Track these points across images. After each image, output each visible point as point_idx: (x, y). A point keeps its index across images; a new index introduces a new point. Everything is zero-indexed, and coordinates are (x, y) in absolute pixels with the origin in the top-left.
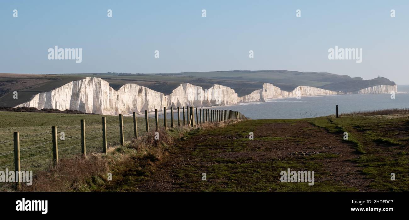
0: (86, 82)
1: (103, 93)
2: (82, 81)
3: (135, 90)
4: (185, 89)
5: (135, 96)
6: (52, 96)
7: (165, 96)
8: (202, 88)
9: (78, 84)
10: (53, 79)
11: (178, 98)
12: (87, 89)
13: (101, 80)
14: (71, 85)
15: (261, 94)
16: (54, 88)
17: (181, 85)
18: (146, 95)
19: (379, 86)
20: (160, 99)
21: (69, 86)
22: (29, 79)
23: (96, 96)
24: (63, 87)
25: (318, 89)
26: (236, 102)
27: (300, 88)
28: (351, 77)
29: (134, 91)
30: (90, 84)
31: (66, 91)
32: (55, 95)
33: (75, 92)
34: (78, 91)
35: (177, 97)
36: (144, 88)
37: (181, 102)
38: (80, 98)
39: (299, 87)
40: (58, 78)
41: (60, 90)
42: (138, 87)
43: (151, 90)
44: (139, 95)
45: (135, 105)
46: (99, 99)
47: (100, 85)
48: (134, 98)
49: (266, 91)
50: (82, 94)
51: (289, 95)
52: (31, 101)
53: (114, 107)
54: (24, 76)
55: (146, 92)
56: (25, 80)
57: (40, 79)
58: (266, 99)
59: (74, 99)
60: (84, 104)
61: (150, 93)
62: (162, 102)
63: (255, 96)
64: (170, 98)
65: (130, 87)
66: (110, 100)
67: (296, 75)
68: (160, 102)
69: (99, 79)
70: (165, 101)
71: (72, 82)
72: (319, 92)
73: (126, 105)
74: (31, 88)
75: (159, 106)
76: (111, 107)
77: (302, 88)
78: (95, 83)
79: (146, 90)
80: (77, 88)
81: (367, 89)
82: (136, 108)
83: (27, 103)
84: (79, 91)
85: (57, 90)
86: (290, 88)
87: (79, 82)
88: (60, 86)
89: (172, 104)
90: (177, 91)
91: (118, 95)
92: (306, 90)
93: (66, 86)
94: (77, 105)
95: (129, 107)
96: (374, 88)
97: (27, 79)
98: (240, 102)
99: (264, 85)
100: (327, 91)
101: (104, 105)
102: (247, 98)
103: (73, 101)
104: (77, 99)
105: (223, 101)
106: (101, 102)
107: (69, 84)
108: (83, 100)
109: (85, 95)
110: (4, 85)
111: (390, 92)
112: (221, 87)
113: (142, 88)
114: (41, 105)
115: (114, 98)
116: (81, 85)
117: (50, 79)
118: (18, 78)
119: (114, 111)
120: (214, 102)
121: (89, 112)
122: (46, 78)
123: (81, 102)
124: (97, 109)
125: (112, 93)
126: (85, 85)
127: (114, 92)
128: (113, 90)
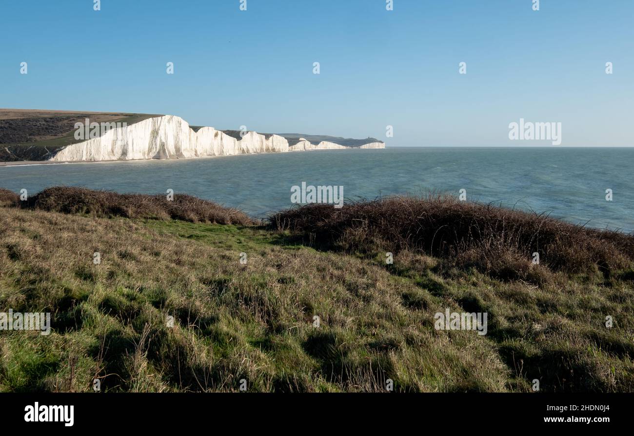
0: (166, 120)
1: (183, 133)
2: (162, 118)
4: (252, 136)
5: (212, 139)
6: (128, 132)
7: (237, 142)
8: (264, 136)
9: (158, 121)
10: (129, 116)
11: (247, 145)
12: (167, 128)
13: (182, 119)
14: (150, 122)
15: (304, 144)
16: (130, 124)
17: (249, 133)
18: (222, 139)
19: (374, 143)
20: (233, 144)
21: (147, 123)
23: (177, 138)
24: (140, 123)
26: (288, 150)
28: (345, 138)
29: (211, 134)
30: (169, 123)
31: (144, 127)
32: (131, 131)
33: (154, 129)
34: (157, 128)
35: (246, 143)
36: (220, 132)
37: (249, 147)
38: (159, 137)
39: (322, 143)
41: (137, 125)
42: (215, 131)
43: (226, 135)
44: (215, 139)
45: (212, 148)
46: (179, 139)
47: (180, 124)
48: (211, 141)
50: (161, 132)
51: (316, 147)
52: (103, 137)
55: (221, 136)
56: (98, 115)
57: (116, 115)
59: (153, 137)
60: (163, 143)
61: (225, 138)
62: (235, 146)
63: (299, 147)
64: (240, 143)
65: (207, 130)
66: (190, 141)
68: (233, 146)
69: (179, 118)
70: (238, 146)
71: (151, 119)
72: (335, 146)
73: (204, 147)
76: (191, 148)
77: (324, 143)
78: (175, 123)
80: (156, 125)
81: (365, 145)
82: (213, 151)
83: (97, 139)
84: (159, 129)
85: (134, 125)
86: (316, 143)
87: (158, 119)
88: (136, 122)
90: (246, 138)
92: (327, 145)
93: (144, 121)
94: (156, 144)
95: (206, 149)
96: (370, 144)
100: (340, 145)
101: (184, 145)
102: (294, 147)
103: (152, 139)
104: (156, 138)
105: (280, 149)
106: (181, 142)
107: (147, 120)
108: (164, 141)
109: (165, 134)
110: (74, 120)
111: (381, 148)
112: (278, 136)
113: (217, 132)
114: (115, 142)
115: (193, 139)
116: (161, 122)
117: (126, 116)
118: (91, 115)
119: (194, 153)
120: (274, 150)
121: (169, 152)
122: (122, 114)
123: (161, 140)
124: (178, 150)
125: (192, 134)
126: (164, 123)
127: (194, 133)
128: (192, 131)
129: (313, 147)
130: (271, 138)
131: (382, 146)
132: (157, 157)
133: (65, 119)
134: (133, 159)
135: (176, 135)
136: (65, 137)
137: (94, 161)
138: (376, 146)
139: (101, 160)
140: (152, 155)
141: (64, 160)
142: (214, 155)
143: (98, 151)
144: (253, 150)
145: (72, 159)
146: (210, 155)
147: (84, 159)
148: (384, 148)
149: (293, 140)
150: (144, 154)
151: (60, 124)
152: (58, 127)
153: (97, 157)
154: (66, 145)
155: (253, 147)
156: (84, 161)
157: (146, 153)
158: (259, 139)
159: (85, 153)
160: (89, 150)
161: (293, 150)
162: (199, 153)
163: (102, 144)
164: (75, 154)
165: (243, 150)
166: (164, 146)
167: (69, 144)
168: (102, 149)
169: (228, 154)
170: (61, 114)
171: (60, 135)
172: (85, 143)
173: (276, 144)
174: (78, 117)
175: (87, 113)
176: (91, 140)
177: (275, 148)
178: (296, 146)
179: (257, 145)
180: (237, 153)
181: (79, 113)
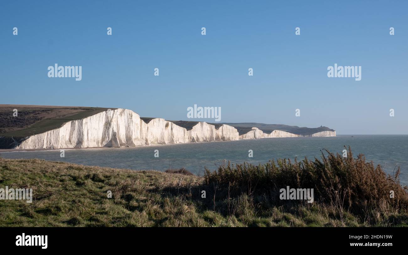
0: (118, 113)
1: (134, 124)
2: (114, 111)
3: (163, 124)
4: (202, 126)
5: (163, 129)
6: (83, 124)
7: (187, 131)
8: (214, 126)
10: (87, 109)
11: (197, 134)
12: (119, 119)
13: (133, 112)
14: (103, 115)
15: (255, 133)
16: (86, 117)
17: (199, 123)
18: (172, 129)
19: (325, 132)
20: (183, 133)
21: (101, 116)
22: (63, 109)
23: (128, 129)
24: (95, 115)
25: (287, 132)
26: (238, 138)
27: (275, 131)
29: (161, 124)
30: (121, 115)
31: (98, 119)
32: (86, 123)
33: (107, 121)
34: (109, 120)
35: (196, 132)
36: (170, 123)
37: (199, 136)
38: (112, 127)
41: (92, 118)
42: (166, 122)
43: (176, 125)
44: (166, 129)
45: (162, 138)
46: (130, 129)
47: (132, 116)
48: (161, 130)
50: (114, 124)
52: (61, 128)
54: (60, 107)
55: (172, 126)
56: (60, 110)
57: (75, 109)
60: (115, 133)
61: (175, 128)
62: (184, 135)
63: (249, 136)
64: (190, 133)
65: (158, 121)
66: (141, 131)
68: (183, 135)
69: (131, 111)
70: (187, 135)
71: (104, 112)
72: (287, 135)
73: (154, 137)
74: (64, 116)
76: (142, 137)
77: (277, 132)
78: (126, 115)
79: (172, 125)
80: (109, 117)
81: (317, 133)
82: (164, 139)
83: (56, 130)
84: (111, 121)
85: (89, 118)
86: (269, 132)
87: (111, 112)
88: (91, 115)
89: (192, 138)
90: (196, 128)
91: (148, 127)
92: (279, 133)
93: (98, 115)
94: (109, 134)
95: (157, 138)
96: (322, 133)
101: (135, 135)
102: (244, 136)
103: (105, 130)
104: (109, 128)
105: (229, 137)
107: (101, 113)
108: (115, 130)
109: (117, 125)
110: (39, 113)
111: (332, 136)
112: (228, 126)
113: (168, 123)
114: (72, 133)
115: (144, 129)
116: (113, 115)
117: (84, 109)
118: (54, 109)
119: (144, 142)
120: (223, 138)
121: (120, 141)
122: (80, 108)
123: (113, 131)
124: (129, 139)
125: (143, 125)
126: (117, 115)
127: (145, 124)
128: (143, 122)
129: (266, 136)
130: (221, 128)
131: (333, 135)
132: (109, 145)
133: (32, 113)
134: (88, 147)
135: (127, 126)
136: (29, 129)
137: (54, 149)
138: (327, 134)
139: (59, 148)
140: (104, 143)
141: (27, 148)
142: (164, 143)
143: (57, 141)
144: (203, 138)
145: (34, 147)
146: (160, 143)
147: (45, 147)
148: (335, 136)
149: (243, 129)
150: (98, 143)
151: (26, 117)
152: (25, 120)
153: (55, 145)
154: (29, 135)
155: (203, 136)
156: (44, 149)
157: (100, 142)
158: (209, 129)
159: (45, 142)
160: (49, 140)
161: (244, 139)
162: (149, 142)
163: (61, 135)
164: (37, 143)
165: (193, 138)
166: (116, 135)
167: (32, 135)
168: (60, 139)
169: (178, 143)
170: (29, 108)
171: (25, 127)
172: (46, 133)
173: (226, 133)
174: (42, 111)
175: (51, 108)
176: (51, 131)
177: (225, 137)
178: (247, 135)
179: (207, 134)
180: (187, 141)
181: (44, 107)
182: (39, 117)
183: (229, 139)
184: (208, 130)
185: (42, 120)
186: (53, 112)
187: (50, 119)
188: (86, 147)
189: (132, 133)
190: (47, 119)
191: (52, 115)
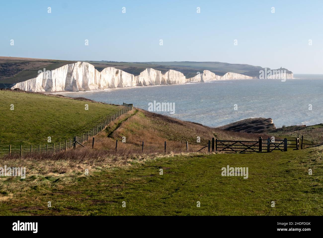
0: (78, 65)
1: (89, 73)
2: (75, 64)
3: (114, 72)
4: (149, 72)
5: (113, 76)
6: (52, 74)
7: (135, 77)
8: (160, 72)
9: (72, 66)
10: (54, 62)
12: (78, 70)
13: (89, 64)
14: (67, 67)
15: (202, 77)
16: (54, 69)
17: (147, 69)
18: (121, 75)
20: (131, 78)
21: (65, 68)
22: (37, 62)
23: (85, 75)
24: (60, 68)
25: (241, 74)
26: (184, 82)
29: (112, 72)
30: (80, 67)
31: (63, 70)
32: (54, 73)
33: (69, 72)
34: (71, 71)
35: (143, 77)
36: (120, 70)
37: (146, 81)
38: (73, 76)
39: (228, 73)
40: (58, 62)
41: (58, 70)
42: (116, 70)
43: (125, 72)
44: (116, 75)
45: (113, 83)
46: (86, 77)
47: (88, 67)
49: (205, 75)
50: (74, 74)
51: (221, 78)
52: (37, 77)
53: (98, 83)
54: (34, 60)
55: (121, 73)
56: (34, 62)
57: (45, 62)
58: (205, 81)
59: (69, 77)
61: (124, 74)
62: (132, 80)
63: (198, 78)
64: (138, 78)
65: (109, 70)
66: (95, 78)
67: (226, 65)
69: (87, 63)
70: (135, 80)
71: (67, 65)
72: (241, 77)
73: (106, 82)
74: (38, 68)
75: (131, 84)
76: (96, 83)
77: (230, 74)
78: (84, 66)
79: (121, 72)
80: (71, 69)
82: (114, 84)
83: (34, 79)
84: (72, 71)
85: (56, 70)
87: (72, 65)
88: (58, 67)
89: (139, 82)
90: (144, 74)
91: (101, 75)
92: (232, 76)
93: (63, 67)
94: (71, 81)
95: (109, 83)
97: (36, 62)
98: (188, 82)
99: (204, 71)
100: (246, 76)
101: (90, 81)
102: (192, 79)
103: (68, 78)
104: (71, 77)
105: (176, 81)
106: (88, 79)
107: (65, 66)
109: (77, 74)
110: (19, 65)
111: (289, 78)
112: (174, 71)
113: (118, 70)
114: (44, 81)
115: (98, 77)
116: (74, 67)
117: (52, 62)
118: (30, 61)
119: (97, 86)
120: (169, 82)
121: (79, 86)
122: (49, 61)
123: (74, 79)
124: (85, 85)
125: (97, 73)
126: (76, 67)
127: (98, 73)
128: (97, 71)
130: (167, 73)
133: (14, 65)
136: (14, 77)
139: (36, 91)
143: (34, 86)
146: (111, 87)
150: (62, 88)
151: (11, 68)
152: (10, 70)
153: (33, 90)
154: (15, 83)
157: (64, 87)
158: (156, 74)
159: (26, 87)
160: (29, 86)
162: (102, 87)
163: (37, 82)
165: (141, 83)
166: (75, 82)
167: (18, 83)
168: (37, 85)
169: (126, 86)
171: (12, 76)
172: (27, 81)
173: (172, 77)
174: (21, 63)
175: (27, 60)
176: (30, 80)
177: (171, 80)
178: (194, 78)
179: (154, 79)
180: (135, 85)
181: (22, 60)
182: (20, 69)
183: (175, 82)
184: (154, 75)
185: (22, 71)
186: (30, 65)
187: (29, 70)
188: (54, 91)
189: (88, 80)
190: (26, 70)
191: (29, 67)
